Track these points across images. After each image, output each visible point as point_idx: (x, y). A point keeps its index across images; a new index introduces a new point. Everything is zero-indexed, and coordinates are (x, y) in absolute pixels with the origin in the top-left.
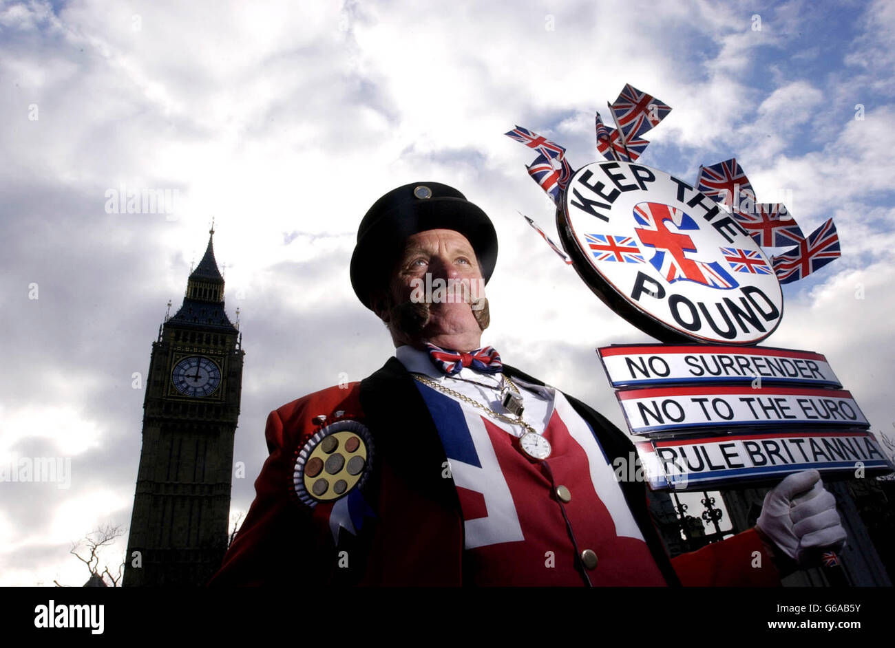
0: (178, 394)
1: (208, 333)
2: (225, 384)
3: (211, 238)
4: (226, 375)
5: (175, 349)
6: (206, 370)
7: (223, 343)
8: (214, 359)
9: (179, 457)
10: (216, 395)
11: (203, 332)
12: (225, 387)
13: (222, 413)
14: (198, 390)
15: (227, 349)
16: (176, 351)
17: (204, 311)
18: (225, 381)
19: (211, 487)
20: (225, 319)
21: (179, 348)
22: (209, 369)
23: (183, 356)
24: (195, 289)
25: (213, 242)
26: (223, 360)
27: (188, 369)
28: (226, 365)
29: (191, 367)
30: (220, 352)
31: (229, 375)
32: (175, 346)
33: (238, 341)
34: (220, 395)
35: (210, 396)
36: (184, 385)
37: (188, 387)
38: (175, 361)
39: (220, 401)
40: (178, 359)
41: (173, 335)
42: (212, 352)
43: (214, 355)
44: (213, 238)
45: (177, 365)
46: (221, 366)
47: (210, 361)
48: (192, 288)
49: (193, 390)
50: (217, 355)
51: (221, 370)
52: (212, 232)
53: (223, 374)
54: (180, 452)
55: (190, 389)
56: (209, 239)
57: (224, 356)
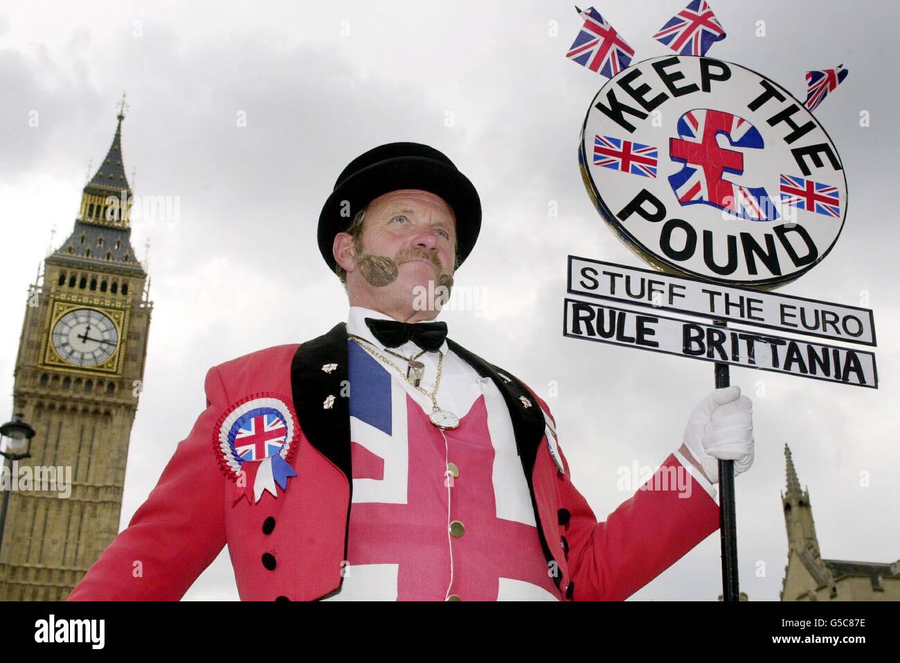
0: (60, 361)
1: (105, 274)
2: (123, 348)
3: (119, 128)
4: (124, 337)
5: (57, 297)
6: (99, 329)
7: (125, 290)
8: (110, 313)
9: (57, 447)
10: (110, 365)
11: (97, 273)
12: (122, 354)
13: (116, 390)
14: (86, 357)
15: (129, 300)
16: (59, 300)
17: (101, 240)
18: (123, 345)
19: (97, 489)
20: (129, 256)
21: (63, 297)
22: (103, 327)
23: (69, 307)
24: (92, 206)
25: (122, 134)
26: (122, 315)
27: (75, 326)
28: (126, 323)
29: (78, 323)
30: (118, 305)
31: (129, 337)
32: (58, 292)
33: (146, 288)
34: (115, 364)
35: (102, 366)
36: (68, 349)
37: (73, 352)
38: (57, 315)
39: (115, 373)
40: (61, 311)
41: (57, 276)
42: (107, 303)
43: (110, 308)
44: (122, 126)
45: (59, 320)
46: (119, 323)
47: (105, 316)
48: (86, 205)
49: (79, 356)
50: (115, 308)
51: (119, 330)
52: (121, 118)
53: (122, 336)
54: (58, 441)
55: (75, 355)
56: (116, 129)
57: (124, 310)
